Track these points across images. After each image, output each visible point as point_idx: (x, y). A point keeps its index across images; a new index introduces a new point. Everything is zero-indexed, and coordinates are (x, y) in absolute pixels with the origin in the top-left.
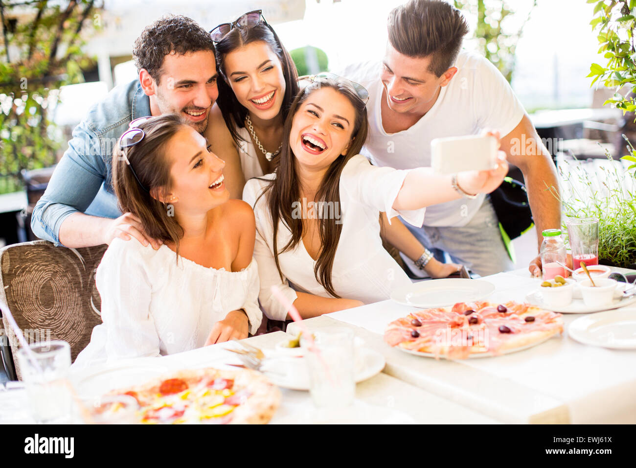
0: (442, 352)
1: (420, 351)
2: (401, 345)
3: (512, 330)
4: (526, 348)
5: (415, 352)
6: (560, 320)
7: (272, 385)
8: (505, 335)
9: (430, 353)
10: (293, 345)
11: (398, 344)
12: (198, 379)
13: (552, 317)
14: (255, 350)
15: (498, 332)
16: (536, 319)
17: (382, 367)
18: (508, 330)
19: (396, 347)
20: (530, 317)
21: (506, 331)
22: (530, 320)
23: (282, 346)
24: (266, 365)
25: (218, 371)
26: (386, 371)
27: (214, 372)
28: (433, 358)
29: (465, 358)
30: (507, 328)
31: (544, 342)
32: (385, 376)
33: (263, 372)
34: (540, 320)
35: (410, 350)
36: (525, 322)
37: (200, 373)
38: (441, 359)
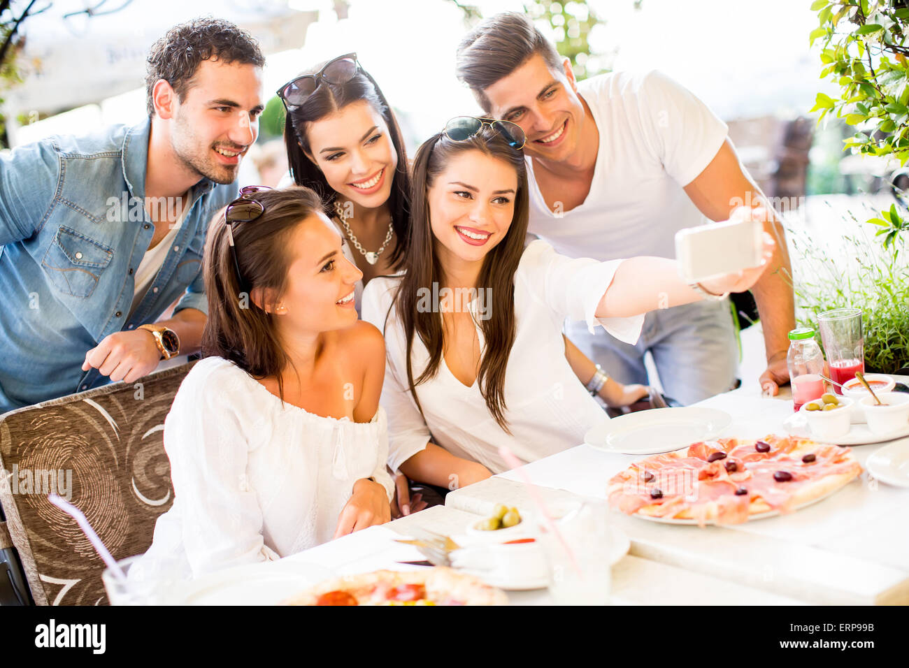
0: (708, 517)
1: (675, 517)
2: (642, 511)
3: (794, 476)
4: (819, 500)
5: (668, 519)
6: (852, 456)
7: (489, 587)
8: (785, 484)
9: (691, 519)
10: (495, 524)
11: (636, 511)
12: (370, 588)
13: (840, 453)
14: (443, 539)
15: (773, 481)
16: (817, 457)
17: (626, 548)
18: (787, 476)
19: (635, 514)
20: (809, 456)
21: (784, 478)
22: (809, 460)
23: (476, 528)
24: (457, 557)
25: (396, 573)
26: (633, 552)
27: (392, 576)
28: (695, 526)
29: (742, 522)
30: (786, 473)
31: (840, 489)
32: (632, 558)
33: (459, 568)
34: (822, 459)
35: (660, 517)
36: (802, 463)
37: (371, 580)
38: (708, 526)
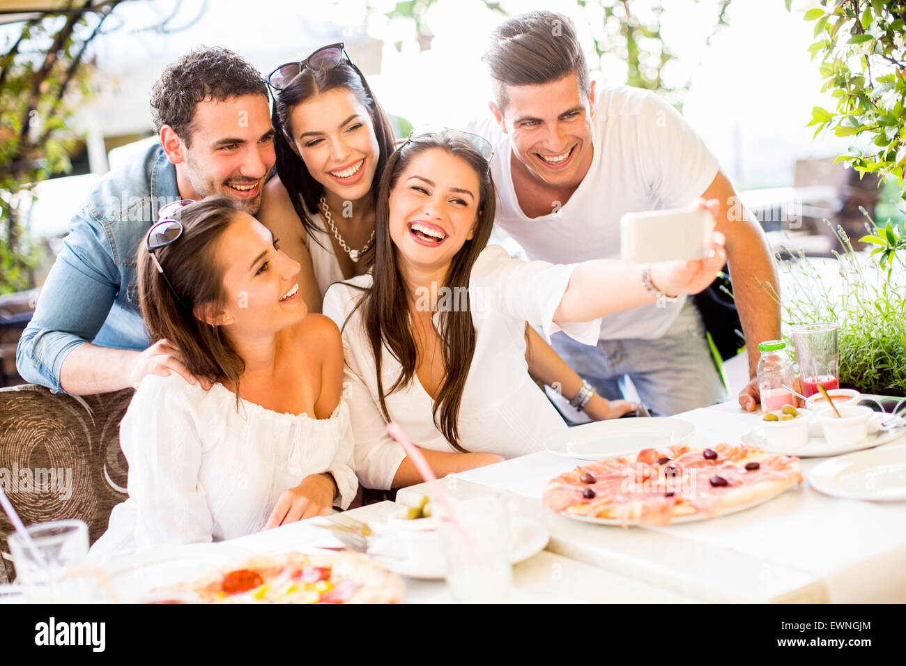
0: (631, 517)
1: (598, 516)
2: (570, 510)
3: (730, 482)
4: (752, 507)
5: (591, 518)
6: (796, 466)
7: (388, 572)
8: (720, 489)
9: (614, 518)
10: (414, 515)
11: (564, 509)
12: (279, 569)
13: (784, 462)
14: (360, 526)
15: (709, 486)
16: (761, 466)
17: (544, 543)
18: (723, 482)
19: (563, 513)
20: (752, 464)
21: (721, 483)
22: (753, 467)
23: (397, 518)
24: (375, 545)
25: (306, 556)
26: (550, 548)
27: (300, 559)
28: (618, 527)
29: (666, 524)
30: (722, 479)
31: (776, 498)
32: (549, 555)
33: (372, 555)
34: (767, 467)
35: (585, 516)
36: (745, 471)
37: (280, 560)
38: (631, 527)
